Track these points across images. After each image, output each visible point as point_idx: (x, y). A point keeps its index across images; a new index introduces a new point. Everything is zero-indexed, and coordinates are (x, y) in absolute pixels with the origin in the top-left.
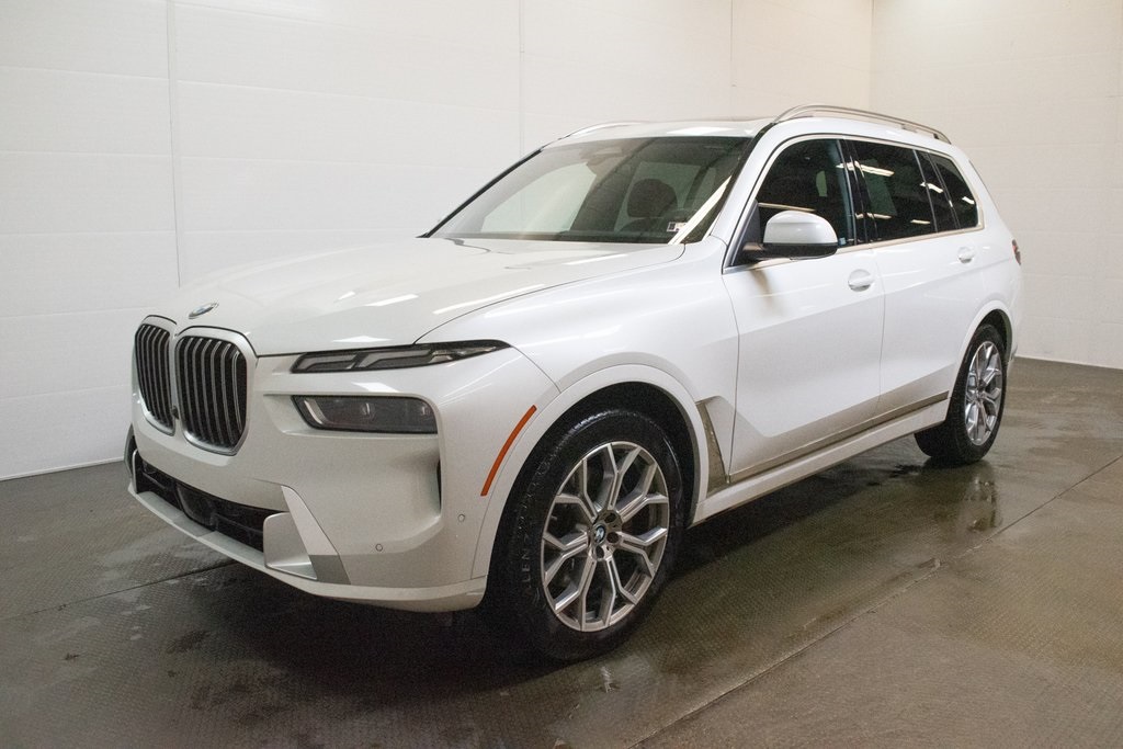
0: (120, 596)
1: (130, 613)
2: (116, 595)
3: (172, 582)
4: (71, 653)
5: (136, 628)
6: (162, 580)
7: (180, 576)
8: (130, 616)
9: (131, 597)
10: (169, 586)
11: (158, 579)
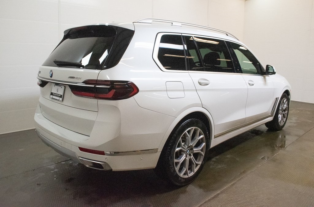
0: (49, 167)
1: (53, 172)
2: (49, 166)
3: (63, 163)
4: (38, 183)
5: (55, 176)
6: (60, 162)
7: (65, 161)
8: (53, 173)
9: (52, 167)
10: (62, 164)
11: (59, 162)
